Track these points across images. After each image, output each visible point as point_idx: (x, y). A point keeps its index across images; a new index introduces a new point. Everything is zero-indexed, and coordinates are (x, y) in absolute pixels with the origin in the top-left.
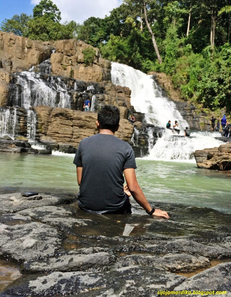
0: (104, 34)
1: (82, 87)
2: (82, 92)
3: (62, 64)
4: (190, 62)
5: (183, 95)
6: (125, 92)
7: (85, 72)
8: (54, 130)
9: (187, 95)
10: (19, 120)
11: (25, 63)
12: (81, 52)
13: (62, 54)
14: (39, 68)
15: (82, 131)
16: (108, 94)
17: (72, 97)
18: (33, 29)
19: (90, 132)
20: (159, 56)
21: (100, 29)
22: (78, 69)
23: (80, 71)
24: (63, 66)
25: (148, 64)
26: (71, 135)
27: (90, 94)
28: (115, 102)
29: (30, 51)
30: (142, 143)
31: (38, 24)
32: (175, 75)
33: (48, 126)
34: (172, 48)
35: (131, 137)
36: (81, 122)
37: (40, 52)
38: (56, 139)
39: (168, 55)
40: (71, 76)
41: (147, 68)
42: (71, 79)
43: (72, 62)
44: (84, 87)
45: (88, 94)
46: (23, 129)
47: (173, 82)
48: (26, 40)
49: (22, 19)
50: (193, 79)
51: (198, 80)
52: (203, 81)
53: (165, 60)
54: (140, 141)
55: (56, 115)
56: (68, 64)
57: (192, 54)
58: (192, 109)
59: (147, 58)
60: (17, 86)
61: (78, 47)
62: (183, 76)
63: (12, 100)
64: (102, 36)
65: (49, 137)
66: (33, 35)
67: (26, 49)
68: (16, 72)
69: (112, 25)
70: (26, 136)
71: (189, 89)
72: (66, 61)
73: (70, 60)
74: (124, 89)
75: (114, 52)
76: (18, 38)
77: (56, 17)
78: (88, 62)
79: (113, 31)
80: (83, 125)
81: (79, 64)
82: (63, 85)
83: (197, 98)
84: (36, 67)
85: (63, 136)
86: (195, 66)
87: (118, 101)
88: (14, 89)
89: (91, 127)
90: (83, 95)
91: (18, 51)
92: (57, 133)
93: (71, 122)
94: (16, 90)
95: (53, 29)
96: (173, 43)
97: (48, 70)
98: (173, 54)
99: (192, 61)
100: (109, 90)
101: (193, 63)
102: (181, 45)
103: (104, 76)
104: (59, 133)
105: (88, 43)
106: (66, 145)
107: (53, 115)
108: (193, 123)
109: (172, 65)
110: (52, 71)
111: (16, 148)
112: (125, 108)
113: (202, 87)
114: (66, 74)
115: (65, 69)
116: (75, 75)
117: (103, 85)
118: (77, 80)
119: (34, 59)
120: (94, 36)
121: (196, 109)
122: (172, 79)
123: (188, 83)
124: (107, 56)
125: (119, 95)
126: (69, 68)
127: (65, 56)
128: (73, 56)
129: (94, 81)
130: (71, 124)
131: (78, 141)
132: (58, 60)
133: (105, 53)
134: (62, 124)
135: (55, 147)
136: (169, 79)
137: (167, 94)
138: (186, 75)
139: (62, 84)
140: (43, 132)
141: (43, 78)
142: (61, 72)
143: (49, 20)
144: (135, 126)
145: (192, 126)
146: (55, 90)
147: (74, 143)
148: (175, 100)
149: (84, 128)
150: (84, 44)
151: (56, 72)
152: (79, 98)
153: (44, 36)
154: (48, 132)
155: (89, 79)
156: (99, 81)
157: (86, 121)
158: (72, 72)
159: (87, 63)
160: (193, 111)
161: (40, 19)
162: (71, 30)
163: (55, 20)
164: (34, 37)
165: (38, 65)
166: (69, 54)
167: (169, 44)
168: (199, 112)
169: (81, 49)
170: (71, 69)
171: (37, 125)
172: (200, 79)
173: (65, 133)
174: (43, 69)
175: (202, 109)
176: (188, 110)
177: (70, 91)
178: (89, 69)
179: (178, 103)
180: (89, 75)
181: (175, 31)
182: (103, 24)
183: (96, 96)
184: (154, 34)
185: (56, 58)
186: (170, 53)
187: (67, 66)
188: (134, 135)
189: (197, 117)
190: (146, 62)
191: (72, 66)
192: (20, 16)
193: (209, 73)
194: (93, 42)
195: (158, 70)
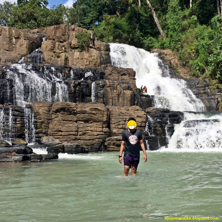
0: (96, 14)
1: (79, 75)
2: (80, 80)
3: (54, 52)
4: (197, 35)
5: (194, 71)
6: (129, 74)
7: (81, 58)
8: (56, 128)
9: (198, 71)
10: (15, 120)
11: (13, 54)
12: (74, 37)
13: (54, 41)
14: (30, 58)
15: (88, 126)
16: (109, 79)
17: (69, 87)
18: (19, 17)
19: (98, 126)
20: (161, 31)
21: (91, 10)
22: (73, 55)
23: (75, 58)
24: (56, 54)
25: (150, 41)
26: (76, 131)
27: (89, 81)
28: (118, 86)
29: (18, 41)
30: (158, 132)
31: (24, 12)
32: (182, 50)
33: (49, 124)
34: (175, 22)
35: (145, 126)
36: (86, 115)
37: (30, 41)
38: (59, 138)
39: (171, 30)
40: (66, 64)
41: (150, 45)
42: (66, 67)
43: (65, 48)
44: (81, 74)
45: (87, 81)
46: (21, 130)
47: (180, 58)
48: (14, 30)
49: (5, 8)
50: (202, 53)
51: (208, 53)
52: (214, 55)
53: (169, 36)
54: (155, 130)
55: (57, 111)
56: (61, 51)
57: (199, 26)
58: (205, 86)
59: (149, 35)
60: (7, 81)
61: (70, 32)
62: (191, 50)
63: (3, 97)
64: (94, 17)
65: (51, 137)
66: (20, 24)
67: (14, 40)
68: (5, 65)
69: (106, 4)
70: (24, 139)
71: (200, 64)
72: (59, 48)
73: (63, 46)
74: (127, 71)
75: (111, 32)
76: (5, 29)
77: (42, 2)
78: (84, 47)
79: (107, 10)
80: (88, 119)
81: (73, 50)
82: (59, 75)
83: (210, 73)
84: (26, 58)
85: (67, 133)
86: (203, 39)
87: (122, 84)
88: (4, 85)
89: (98, 120)
90: (82, 83)
91: (5, 43)
92: (60, 131)
93: (74, 117)
94: (7, 85)
95: (41, 15)
96: (176, 16)
97: (40, 59)
98: (177, 28)
99: (200, 33)
100: (110, 75)
101: (201, 35)
102: (185, 17)
103: (102, 59)
104: (62, 132)
105: (80, 26)
106: (72, 144)
107: (53, 111)
108: (209, 102)
109: (177, 40)
110: (44, 60)
111: (17, 156)
112: (131, 91)
113: (214, 60)
114: (60, 62)
115: (58, 57)
116: (70, 62)
117: (102, 69)
118: (73, 67)
119: (23, 49)
120: (86, 18)
121: (211, 86)
122: (179, 55)
123: (197, 57)
124: (101, 37)
125: (122, 78)
126: (63, 55)
127: (57, 43)
128: (66, 42)
129: (92, 66)
130: (75, 119)
131: (84, 138)
132: (50, 47)
133: (99, 34)
134: (64, 120)
135: (59, 148)
136: (176, 55)
137: (175, 72)
138: (195, 49)
139: (56, 73)
140: (44, 131)
141: (36, 69)
142: (55, 60)
143: (36, 6)
144: (148, 112)
145: (208, 105)
146: (49, 81)
147: (80, 141)
148: (185, 77)
149: (90, 122)
150: (77, 28)
151: (49, 61)
152: (77, 87)
153: (32, 23)
154: (50, 131)
155: (86, 65)
156: (97, 66)
157: (92, 114)
158: (66, 59)
159: (82, 48)
160: (207, 88)
161: (26, 6)
162: (61, 15)
163: (42, 5)
164: (21, 25)
165: (29, 56)
166: (61, 40)
167: (172, 17)
168: (214, 89)
169: (74, 33)
170: (65, 56)
171: (36, 125)
172: (211, 52)
173: (69, 130)
174: (34, 60)
175: (217, 85)
176: (202, 87)
177: (66, 81)
178: (85, 54)
179: (189, 81)
180: (85, 60)
181: (177, 3)
182: (94, 5)
183: (96, 83)
184: (154, 8)
185: (48, 46)
186: (174, 27)
187: (60, 53)
188: (149, 123)
189: (212, 95)
190: (148, 39)
191: (66, 53)
192: (3, 4)
193: (220, 44)
194: (84, 24)
195: (163, 47)
